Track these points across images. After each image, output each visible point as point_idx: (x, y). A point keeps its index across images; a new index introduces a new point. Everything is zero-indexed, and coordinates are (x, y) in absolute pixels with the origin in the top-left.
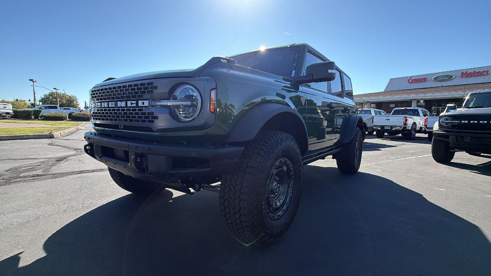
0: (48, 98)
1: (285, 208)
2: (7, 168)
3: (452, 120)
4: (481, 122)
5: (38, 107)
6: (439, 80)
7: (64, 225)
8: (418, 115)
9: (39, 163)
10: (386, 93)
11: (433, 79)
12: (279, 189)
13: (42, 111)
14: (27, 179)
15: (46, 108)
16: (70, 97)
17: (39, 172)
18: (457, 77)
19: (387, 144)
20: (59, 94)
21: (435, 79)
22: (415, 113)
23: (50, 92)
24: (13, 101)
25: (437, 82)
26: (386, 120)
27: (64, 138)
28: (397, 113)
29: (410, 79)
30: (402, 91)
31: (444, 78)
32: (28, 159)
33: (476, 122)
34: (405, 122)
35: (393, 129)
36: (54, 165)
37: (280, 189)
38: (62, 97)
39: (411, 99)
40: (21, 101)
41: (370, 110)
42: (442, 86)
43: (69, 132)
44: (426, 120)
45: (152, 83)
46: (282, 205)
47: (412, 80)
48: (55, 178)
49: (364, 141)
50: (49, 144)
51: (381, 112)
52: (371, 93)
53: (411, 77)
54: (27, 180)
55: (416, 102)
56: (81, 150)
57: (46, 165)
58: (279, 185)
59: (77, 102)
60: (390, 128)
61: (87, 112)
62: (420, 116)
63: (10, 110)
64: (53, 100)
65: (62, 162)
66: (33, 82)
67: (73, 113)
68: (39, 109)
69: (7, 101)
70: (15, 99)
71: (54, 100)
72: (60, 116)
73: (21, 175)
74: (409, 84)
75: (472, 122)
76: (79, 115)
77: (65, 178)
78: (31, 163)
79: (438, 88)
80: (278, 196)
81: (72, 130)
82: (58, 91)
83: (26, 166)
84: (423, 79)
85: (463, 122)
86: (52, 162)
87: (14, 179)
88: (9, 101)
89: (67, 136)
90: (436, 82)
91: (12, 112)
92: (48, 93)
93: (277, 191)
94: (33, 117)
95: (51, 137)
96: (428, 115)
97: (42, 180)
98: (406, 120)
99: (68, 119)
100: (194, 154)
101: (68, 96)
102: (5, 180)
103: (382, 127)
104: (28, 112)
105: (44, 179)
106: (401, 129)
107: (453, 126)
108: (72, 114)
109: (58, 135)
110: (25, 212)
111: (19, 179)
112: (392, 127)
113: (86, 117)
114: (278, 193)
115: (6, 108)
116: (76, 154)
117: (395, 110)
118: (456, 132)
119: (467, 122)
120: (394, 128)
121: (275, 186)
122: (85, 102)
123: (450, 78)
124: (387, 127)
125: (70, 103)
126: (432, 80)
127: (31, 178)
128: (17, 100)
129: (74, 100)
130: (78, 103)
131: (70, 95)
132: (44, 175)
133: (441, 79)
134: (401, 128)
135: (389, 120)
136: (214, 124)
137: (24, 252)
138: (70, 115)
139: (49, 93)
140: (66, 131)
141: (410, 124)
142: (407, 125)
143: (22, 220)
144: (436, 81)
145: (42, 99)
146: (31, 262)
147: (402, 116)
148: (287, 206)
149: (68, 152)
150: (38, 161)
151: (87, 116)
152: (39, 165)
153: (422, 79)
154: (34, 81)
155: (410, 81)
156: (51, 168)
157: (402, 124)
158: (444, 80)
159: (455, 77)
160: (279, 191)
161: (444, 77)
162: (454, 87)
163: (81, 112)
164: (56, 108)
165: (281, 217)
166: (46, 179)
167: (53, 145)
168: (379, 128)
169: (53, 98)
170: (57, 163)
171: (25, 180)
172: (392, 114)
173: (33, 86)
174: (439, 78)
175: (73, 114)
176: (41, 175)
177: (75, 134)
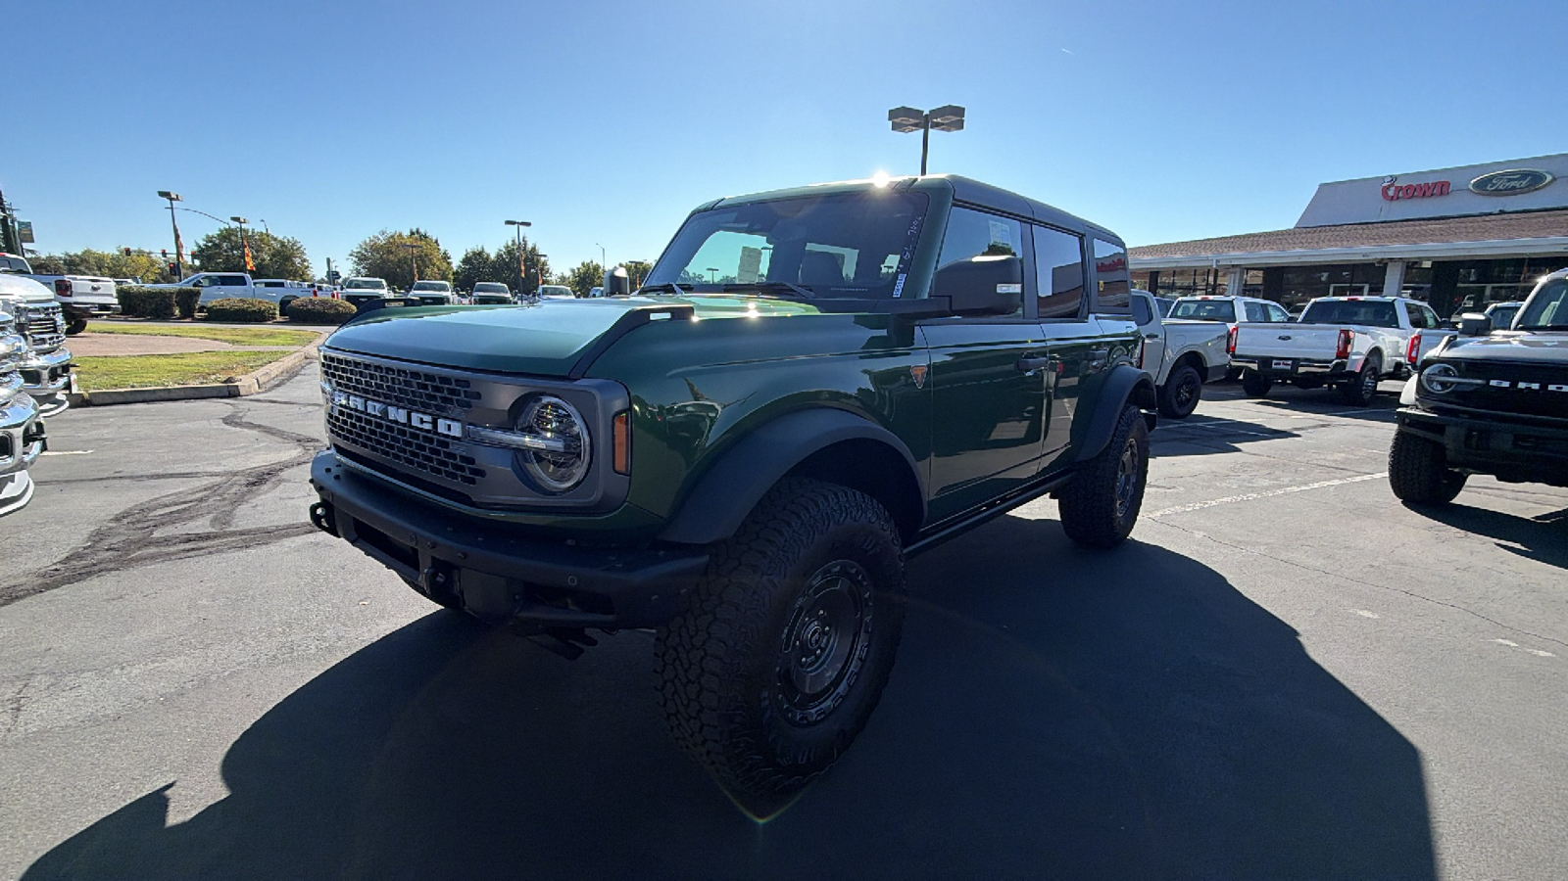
0: (215, 245)
1: (842, 688)
2: (117, 511)
3: (1460, 377)
4: (1552, 387)
5: (190, 281)
6: (1496, 190)
7: (271, 707)
8: (1393, 322)
9: (201, 491)
10: (1300, 234)
11: (1471, 187)
12: (828, 641)
13: (204, 291)
14: (172, 549)
15: (213, 282)
16: (283, 244)
17: (201, 525)
18: (1558, 181)
19: (1268, 426)
20: (250, 234)
21: (1482, 187)
22: (1384, 316)
23: (223, 226)
24: (118, 253)
25: (1488, 195)
26: (1280, 338)
27: (269, 394)
28: (1320, 314)
29: (1388, 188)
30: (1359, 227)
31: (1513, 184)
32: (172, 476)
33: (1535, 386)
34: (1341, 349)
35: (1301, 370)
36: (239, 500)
37: (831, 642)
38: (260, 242)
39: (1383, 259)
40: (140, 253)
41: (1231, 302)
42: (1502, 212)
43: (282, 372)
44: (1416, 342)
45: (466, 383)
46: (836, 683)
47: (1396, 187)
48: (247, 547)
49: (1196, 412)
50: (227, 421)
51: (1270, 308)
52: (1254, 235)
53: (1394, 179)
54: (173, 554)
55: (1399, 268)
56: (317, 444)
57: (219, 498)
58: (827, 629)
59: (305, 260)
60: (1289, 367)
61: (333, 296)
62: (1398, 327)
63: (111, 295)
64: (234, 254)
65: (265, 487)
66: (171, 199)
67: (296, 297)
68: (192, 288)
69: (100, 252)
70: (123, 247)
71: (235, 252)
72: (255, 309)
73: (157, 534)
74: (1386, 204)
75: (1522, 385)
76: (310, 307)
77: (274, 548)
78: (181, 490)
79: (1487, 218)
80: (823, 658)
81: (290, 365)
82: (244, 226)
83: (166, 500)
84: (1435, 184)
85: (1493, 383)
86: (237, 487)
87: (139, 549)
88: (106, 253)
89: (278, 385)
90: (1481, 197)
91: (116, 301)
92: (215, 232)
93: (823, 645)
94: (177, 312)
95: (231, 392)
96: (1431, 322)
97: (210, 553)
98: (1348, 341)
99: (278, 316)
100: (573, 581)
101: (275, 239)
102: (116, 553)
103: (1266, 362)
104: (161, 294)
105: (218, 551)
106: (1328, 370)
107: (1462, 396)
108: (290, 302)
109: (250, 387)
110: (172, 661)
111: (153, 550)
112: (1296, 362)
113: (332, 311)
114: (823, 650)
115: (99, 292)
116: (302, 460)
117: (1316, 303)
118: (1472, 415)
119: (1506, 384)
120: (1303, 366)
121: (811, 636)
122: (328, 260)
123: (1537, 183)
124: (1281, 362)
125: (282, 263)
126: (1469, 190)
127: (182, 547)
128: (128, 252)
129: (293, 253)
130: (306, 264)
131: (280, 238)
132: (215, 537)
133: (1501, 187)
134: (1327, 367)
135: (1289, 338)
136: (625, 501)
137: (177, 783)
138: (284, 304)
139: (220, 230)
140: (275, 368)
141: (1361, 354)
142: (1347, 358)
143: (166, 685)
144: (1484, 195)
145: (201, 250)
146: (194, 813)
147: (1333, 329)
148: (849, 685)
149: (280, 451)
150: (196, 483)
151: (337, 309)
152: (201, 500)
153: (1435, 188)
154: (174, 196)
155: (1391, 193)
156: (234, 509)
157: (1331, 354)
158: (1513, 191)
159: (1554, 179)
160: (827, 646)
161: (1514, 180)
162: (1543, 217)
163: (315, 294)
164: (242, 281)
165: (828, 714)
166: (222, 551)
167: (237, 424)
168: (1255, 366)
169: (232, 250)
170: (249, 492)
171: (167, 554)
172: (1303, 321)
173: (172, 208)
174: (1494, 181)
175: (294, 303)
176: (207, 537)
177: (298, 378)
